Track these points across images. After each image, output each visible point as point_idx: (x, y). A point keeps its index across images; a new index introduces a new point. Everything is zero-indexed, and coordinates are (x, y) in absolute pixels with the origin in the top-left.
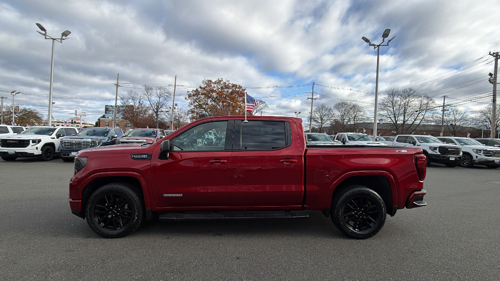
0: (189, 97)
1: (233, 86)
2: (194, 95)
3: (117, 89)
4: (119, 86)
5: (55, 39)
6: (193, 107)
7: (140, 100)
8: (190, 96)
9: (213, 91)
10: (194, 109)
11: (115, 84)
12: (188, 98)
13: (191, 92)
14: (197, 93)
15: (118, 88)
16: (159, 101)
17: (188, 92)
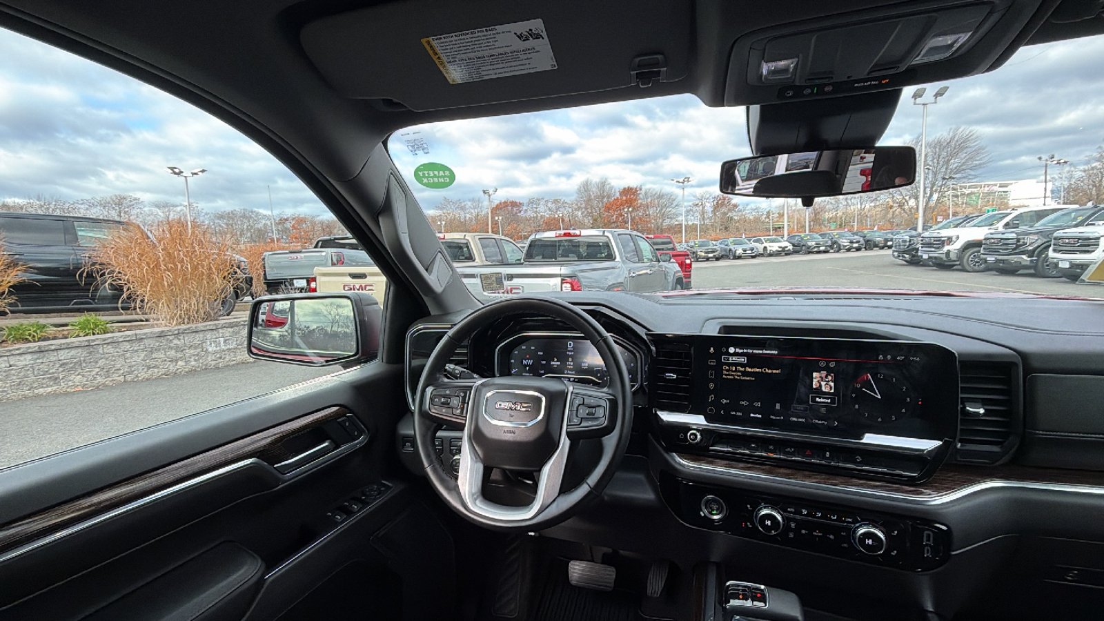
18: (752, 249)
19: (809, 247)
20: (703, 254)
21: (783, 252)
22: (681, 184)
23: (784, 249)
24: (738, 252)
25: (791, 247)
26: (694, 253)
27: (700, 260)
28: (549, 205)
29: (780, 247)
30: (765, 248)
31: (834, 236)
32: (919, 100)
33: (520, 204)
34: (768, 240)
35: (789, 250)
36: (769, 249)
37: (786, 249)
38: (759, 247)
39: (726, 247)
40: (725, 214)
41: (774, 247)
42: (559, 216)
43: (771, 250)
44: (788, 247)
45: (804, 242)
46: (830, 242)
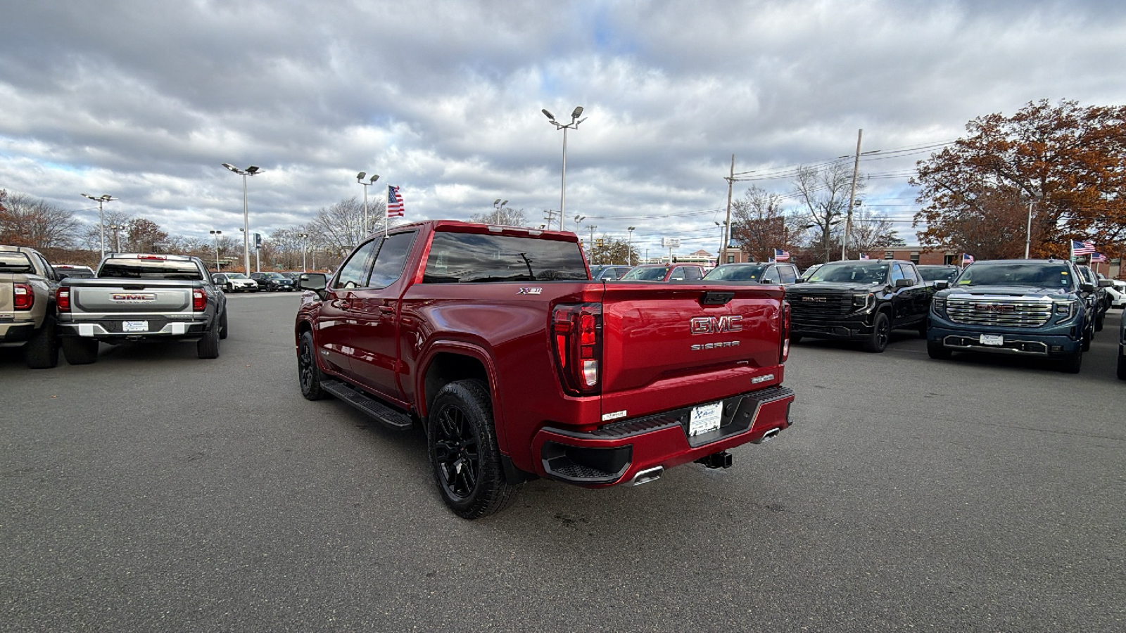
0: (920, 178)
1: (1092, 114)
2: (938, 170)
3: (730, 186)
4: (735, 180)
5: (566, 127)
6: (930, 202)
7: (772, 204)
8: (925, 174)
9: (1003, 147)
10: (934, 207)
11: (727, 178)
12: (917, 181)
13: (928, 164)
14: (948, 161)
15: (732, 185)
16: (832, 198)
17: (919, 163)
21: (249, 289)
23: (249, 285)
25: (256, 285)
29: (245, 284)
30: (230, 284)
32: (361, 180)
34: (232, 276)
35: (255, 287)
36: (234, 285)
37: (251, 286)
38: (224, 283)
41: (239, 283)
43: (235, 287)
44: (253, 284)
45: (268, 280)
46: (292, 282)
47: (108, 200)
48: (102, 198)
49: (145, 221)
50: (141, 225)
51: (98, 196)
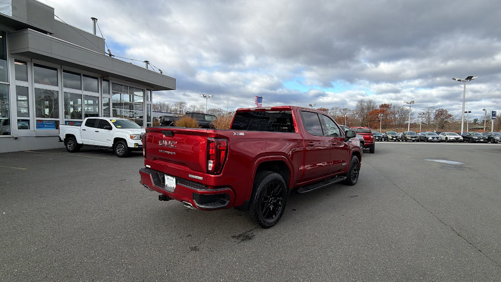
18: (437, 138)
19: (473, 139)
20: (410, 138)
21: (457, 140)
22: (410, 104)
23: (457, 139)
24: (429, 139)
25: (462, 138)
26: (405, 137)
27: (408, 141)
28: (342, 111)
29: (455, 138)
30: (447, 138)
31: (492, 134)
33: (327, 110)
34: (449, 134)
35: (461, 139)
36: (448, 138)
37: (459, 139)
38: (444, 138)
39: (424, 136)
40: (443, 119)
41: (452, 137)
42: (344, 117)
43: (449, 139)
44: (459, 138)
45: (471, 136)
46: (487, 138)
47: (413, 103)
48: (411, 103)
49: (442, 110)
50: (440, 111)
51: (409, 102)
